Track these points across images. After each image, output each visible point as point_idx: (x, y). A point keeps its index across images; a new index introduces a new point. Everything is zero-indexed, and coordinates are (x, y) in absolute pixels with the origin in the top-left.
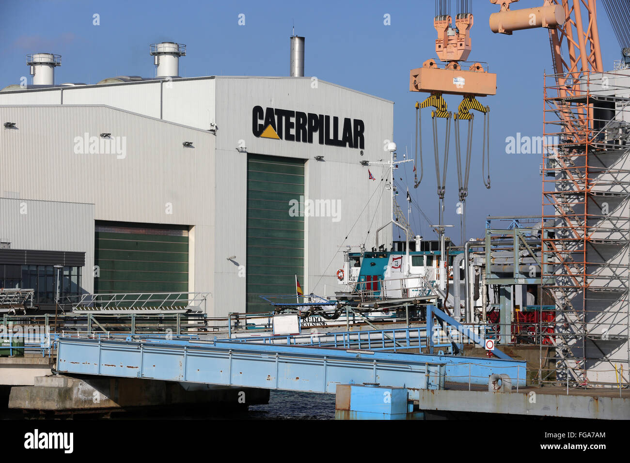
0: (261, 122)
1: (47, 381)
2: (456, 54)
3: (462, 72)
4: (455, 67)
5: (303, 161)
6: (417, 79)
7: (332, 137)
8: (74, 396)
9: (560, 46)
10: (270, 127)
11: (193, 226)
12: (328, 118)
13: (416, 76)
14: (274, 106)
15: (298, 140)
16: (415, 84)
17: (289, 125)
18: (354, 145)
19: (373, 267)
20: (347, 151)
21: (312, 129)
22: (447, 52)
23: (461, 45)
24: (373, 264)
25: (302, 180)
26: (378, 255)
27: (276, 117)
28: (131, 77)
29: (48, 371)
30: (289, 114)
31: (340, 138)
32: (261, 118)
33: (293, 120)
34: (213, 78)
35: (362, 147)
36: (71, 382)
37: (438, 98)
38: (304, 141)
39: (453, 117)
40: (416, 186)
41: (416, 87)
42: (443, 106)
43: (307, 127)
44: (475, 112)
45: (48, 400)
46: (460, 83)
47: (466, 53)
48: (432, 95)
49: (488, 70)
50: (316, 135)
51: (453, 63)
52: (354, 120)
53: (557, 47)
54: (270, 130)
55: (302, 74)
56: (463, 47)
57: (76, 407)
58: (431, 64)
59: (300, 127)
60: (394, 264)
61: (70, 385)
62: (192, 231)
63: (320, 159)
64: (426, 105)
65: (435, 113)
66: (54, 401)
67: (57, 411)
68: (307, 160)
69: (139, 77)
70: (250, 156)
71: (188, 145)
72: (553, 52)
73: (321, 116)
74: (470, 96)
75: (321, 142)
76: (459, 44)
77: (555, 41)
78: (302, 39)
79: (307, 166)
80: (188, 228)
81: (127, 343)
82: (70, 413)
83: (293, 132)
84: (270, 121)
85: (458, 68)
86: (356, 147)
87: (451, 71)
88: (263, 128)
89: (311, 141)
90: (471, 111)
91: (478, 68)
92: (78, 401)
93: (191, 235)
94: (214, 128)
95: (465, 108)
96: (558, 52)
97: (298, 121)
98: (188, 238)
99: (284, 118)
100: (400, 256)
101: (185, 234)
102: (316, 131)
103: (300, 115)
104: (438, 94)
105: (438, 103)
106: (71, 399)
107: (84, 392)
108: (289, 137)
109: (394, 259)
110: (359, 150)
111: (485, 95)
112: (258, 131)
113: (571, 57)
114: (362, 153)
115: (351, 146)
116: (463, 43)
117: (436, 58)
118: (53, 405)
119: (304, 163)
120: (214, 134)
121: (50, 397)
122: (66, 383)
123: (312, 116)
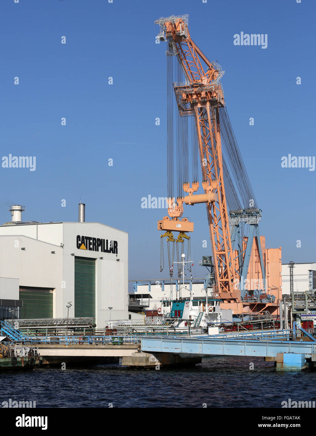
0: (80, 242)
1: (138, 355)
2: (178, 214)
3: (180, 222)
4: (177, 220)
5: (95, 259)
6: (161, 225)
7: (106, 249)
8: (150, 361)
9: (211, 210)
10: (83, 244)
11: (55, 288)
12: (104, 240)
13: (161, 224)
14: (85, 235)
15: (93, 250)
16: (160, 227)
17: (90, 244)
18: (114, 252)
19: (178, 307)
20: (111, 254)
21: (99, 245)
22: (173, 213)
23: (179, 210)
24: (178, 306)
25: (94, 268)
26: (179, 301)
27: (85, 240)
28: (33, 222)
29: (136, 351)
30: (90, 238)
31: (109, 249)
32: (80, 241)
33: (91, 241)
34: (62, 223)
35: (117, 253)
36: (148, 355)
37: (170, 233)
38: (96, 250)
39: (176, 241)
40: (161, 271)
41: (161, 228)
42: (172, 237)
43: (96, 244)
44: (185, 239)
45: (141, 362)
46: (179, 226)
47: (182, 213)
48: (167, 232)
49: (190, 221)
50: (100, 248)
51: (176, 218)
52: (114, 241)
53: (210, 211)
54: (83, 246)
55: (84, 221)
56: (180, 211)
57: (150, 365)
58: (167, 218)
59: (94, 244)
60: (186, 305)
61: (148, 356)
62: (54, 291)
63: (101, 258)
64: (165, 236)
65: (169, 239)
66: (144, 362)
67: (145, 366)
68: (96, 259)
69: (35, 222)
70: (76, 257)
71: (53, 252)
72: (208, 213)
73: (102, 239)
74: (182, 232)
75: (102, 251)
76: (178, 210)
77: (209, 208)
78: (84, 205)
79: (97, 262)
80: (52, 289)
81: (175, 339)
82: (148, 367)
83: (91, 246)
84: (83, 242)
85: (178, 220)
86: (115, 253)
87: (175, 222)
88: (80, 245)
89: (98, 251)
90: (183, 239)
91: (186, 220)
92: (151, 362)
93: (54, 292)
94: (62, 245)
95: (181, 237)
96: (210, 213)
97: (93, 242)
98: (52, 294)
99: (88, 240)
100: (188, 302)
101: (51, 292)
102: (100, 246)
103: (94, 239)
104: (170, 231)
105: (170, 235)
106: (149, 362)
107: (152, 359)
108: (90, 249)
109: (186, 303)
110: (116, 254)
111: (188, 232)
112: (79, 246)
113: (214, 215)
114: (117, 255)
115: (113, 253)
116: (180, 209)
117: (169, 216)
118: (143, 364)
119: (95, 260)
120: (63, 248)
121: (141, 360)
122: (146, 355)
123: (99, 239)
